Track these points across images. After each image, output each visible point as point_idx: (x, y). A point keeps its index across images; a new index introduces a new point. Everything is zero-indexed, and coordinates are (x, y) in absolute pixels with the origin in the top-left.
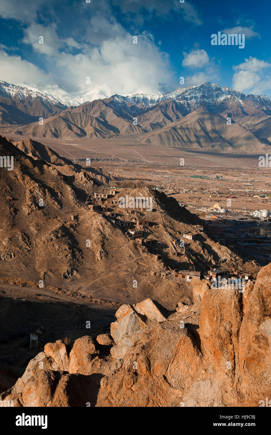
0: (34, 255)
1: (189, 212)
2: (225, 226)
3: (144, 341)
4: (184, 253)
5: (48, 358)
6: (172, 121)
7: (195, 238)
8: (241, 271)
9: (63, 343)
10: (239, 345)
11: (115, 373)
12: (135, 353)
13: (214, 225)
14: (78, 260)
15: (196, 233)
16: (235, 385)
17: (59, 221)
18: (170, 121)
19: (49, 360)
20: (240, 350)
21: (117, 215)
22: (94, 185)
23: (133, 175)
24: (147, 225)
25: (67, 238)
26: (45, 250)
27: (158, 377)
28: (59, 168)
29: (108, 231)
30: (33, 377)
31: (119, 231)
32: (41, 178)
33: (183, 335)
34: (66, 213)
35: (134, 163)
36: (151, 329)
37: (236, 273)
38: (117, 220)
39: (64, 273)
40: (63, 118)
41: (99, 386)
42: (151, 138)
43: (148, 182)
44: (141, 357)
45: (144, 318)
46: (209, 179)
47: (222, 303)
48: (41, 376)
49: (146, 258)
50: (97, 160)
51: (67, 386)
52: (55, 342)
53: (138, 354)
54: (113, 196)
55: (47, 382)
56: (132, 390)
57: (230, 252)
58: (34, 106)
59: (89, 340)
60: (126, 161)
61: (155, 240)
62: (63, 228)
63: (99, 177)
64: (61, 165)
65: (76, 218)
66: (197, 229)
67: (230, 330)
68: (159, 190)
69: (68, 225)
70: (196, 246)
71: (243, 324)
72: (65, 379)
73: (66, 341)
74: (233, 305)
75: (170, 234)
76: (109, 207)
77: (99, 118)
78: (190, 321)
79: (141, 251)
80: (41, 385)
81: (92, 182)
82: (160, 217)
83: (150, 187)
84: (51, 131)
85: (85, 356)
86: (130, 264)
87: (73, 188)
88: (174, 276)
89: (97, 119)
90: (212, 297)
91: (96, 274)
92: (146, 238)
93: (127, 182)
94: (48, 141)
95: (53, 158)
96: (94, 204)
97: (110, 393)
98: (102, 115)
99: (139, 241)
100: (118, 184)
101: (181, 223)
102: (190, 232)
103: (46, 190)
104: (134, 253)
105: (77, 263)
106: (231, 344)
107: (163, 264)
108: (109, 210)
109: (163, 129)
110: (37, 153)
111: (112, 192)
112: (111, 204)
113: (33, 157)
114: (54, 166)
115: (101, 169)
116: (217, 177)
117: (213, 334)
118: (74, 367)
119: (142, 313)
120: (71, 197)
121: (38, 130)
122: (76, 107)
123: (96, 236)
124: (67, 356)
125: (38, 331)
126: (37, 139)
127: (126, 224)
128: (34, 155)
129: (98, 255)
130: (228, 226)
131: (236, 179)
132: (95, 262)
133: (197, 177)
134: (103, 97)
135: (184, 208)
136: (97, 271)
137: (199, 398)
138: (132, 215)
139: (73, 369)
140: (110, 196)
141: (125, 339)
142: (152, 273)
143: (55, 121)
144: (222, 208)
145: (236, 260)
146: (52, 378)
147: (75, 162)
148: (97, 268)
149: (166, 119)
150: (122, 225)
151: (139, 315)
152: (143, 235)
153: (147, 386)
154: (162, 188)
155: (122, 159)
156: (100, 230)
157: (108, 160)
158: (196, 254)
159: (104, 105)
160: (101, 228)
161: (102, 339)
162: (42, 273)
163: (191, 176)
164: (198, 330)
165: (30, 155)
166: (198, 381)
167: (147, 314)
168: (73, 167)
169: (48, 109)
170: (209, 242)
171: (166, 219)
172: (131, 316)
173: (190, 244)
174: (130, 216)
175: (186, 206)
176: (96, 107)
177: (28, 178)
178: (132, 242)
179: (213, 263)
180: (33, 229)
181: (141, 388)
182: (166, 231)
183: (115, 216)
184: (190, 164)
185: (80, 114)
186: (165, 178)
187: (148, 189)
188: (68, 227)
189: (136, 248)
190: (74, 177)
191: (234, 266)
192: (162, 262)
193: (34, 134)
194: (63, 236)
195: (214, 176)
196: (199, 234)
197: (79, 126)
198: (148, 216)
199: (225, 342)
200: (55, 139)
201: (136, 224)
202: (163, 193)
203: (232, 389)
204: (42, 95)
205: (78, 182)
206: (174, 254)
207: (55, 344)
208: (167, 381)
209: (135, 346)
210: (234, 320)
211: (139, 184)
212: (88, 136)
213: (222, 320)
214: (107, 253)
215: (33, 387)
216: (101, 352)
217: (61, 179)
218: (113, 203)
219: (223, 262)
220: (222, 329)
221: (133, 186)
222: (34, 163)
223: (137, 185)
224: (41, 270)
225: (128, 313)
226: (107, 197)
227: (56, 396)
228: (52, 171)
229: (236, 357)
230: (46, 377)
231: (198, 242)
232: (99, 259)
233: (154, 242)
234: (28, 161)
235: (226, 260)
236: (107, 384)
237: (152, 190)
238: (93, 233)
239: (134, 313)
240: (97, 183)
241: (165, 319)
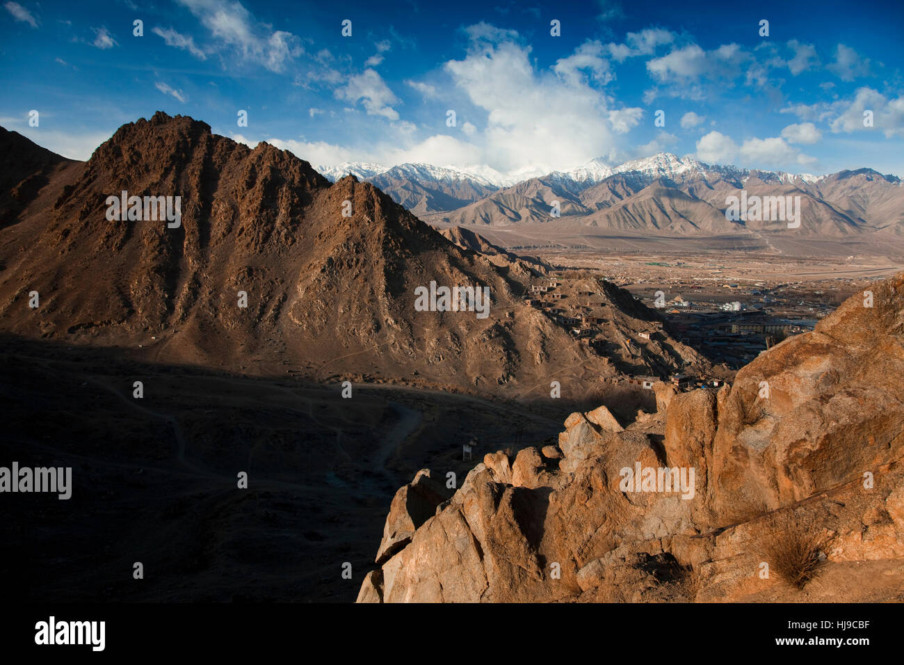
0: (464, 357)
1: (645, 306)
2: (689, 322)
3: (599, 454)
4: (639, 354)
5: (489, 470)
6: (622, 199)
7: (653, 337)
8: (709, 376)
9: (505, 454)
10: (712, 457)
11: (565, 487)
12: (589, 466)
13: (676, 321)
14: (515, 364)
15: (654, 332)
16: (706, 503)
17: (492, 319)
18: (619, 200)
19: (490, 471)
20: (715, 463)
21: (559, 311)
22: (531, 276)
23: (578, 263)
24: (595, 323)
25: (501, 338)
26: (477, 352)
27: (616, 493)
28: (491, 258)
29: (548, 329)
30: (472, 489)
31: (562, 330)
32: (471, 270)
33: (645, 447)
34: (500, 309)
35: (578, 250)
36: (607, 440)
37: (703, 378)
38: (559, 317)
39: (499, 379)
40: (494, 201)
41: (548, 502)
42: (597, 219)
43: (594, 271)
44: (596, 471)
45: (598, 428)
46: (668, 266)
47: (693, 410)
48: (483, 487)
49: (594, 360)
50: (534, 247)
51: (512, 500)
52: (495, 452)
53: (592, 468)
54: (554, 289)
55: (490, 494)
56: (586, 506)
57: (695, 353)
58: (462, 190)
59: (534, 452)
60: (569, 247)
61: (605, 340)
62: (497, 327)
63: (537, 267)
64: (493, 254)
65: (512, 315)
66: (656, 326)
67: (702, 441)
68: (608, 281)
69: (502, 323)
70: (654, 347)
71: (718, 433)
72: (509, 492)
73: (507, 452)
74: (706, 412)
75: (623, 333)
76: (549, 301)
77: (536, 199)
78: (653, 432)
79: (588, 353)
80: (483, 496)
81: (529, 273)
82: (610, 312)
83: (597, 277)
84: (481, 216)
85: (530, 469)
86: (575, 368)
87: (508, 280)
88: (628, 383)
89: (533, 200)
90: (681, 403)
91: (536, 380)
92: (594, 338)
93: (571, 272)
94: (478, 228)
95: (484, 247)
96: (531, 298)
97: (561, 509)
98: (539, 195)
99: (586, 341)
100: (560, 274)
101: (636, 320)
102: (646, 330)
103: (477, 283)
104: (580, 355)
105: (513, 366)
106: (703, 456)
107: (614, 368)
108: (550, 305)
109: (611, 209)
110: (466, 242)
111: (553, 285)
112: (551, 299)
113: (461, 246)
114: (485, 256)
115: (539, 258)
116: (679, 264)
117: (682, 445)
118: (518, 481)
119: (596, 422)
120: (505, 291)
121: (467, 216)
122: (509, 188)
123: (534, 335)
124: (509, 468)
125: (472, 443)
126: (465, 226)
127: (570, 322)
128: (463, 244)
129: (537, 358)
130: (693, 322)
131: (701, 265)
132: (534, 366)
133: (654, 264)
134: (539, 176)
135: (639, 301)
136: (537, 376)
137: (664, 516)
138: (577, 311)
139: (517, 482)
140: (550, 289)
141: (576, 451)
142: (602, 379)
143: (485, 205)
144: (684, 301)
145: (703, 363)
146: (496, 490)
147: (509, 250)
148: (537, 373)
149: (614, 197)
150: (565, 322)
151: (592, 424)
152: (591, 334)
153: (603, 503)
154: (611, 279)
155: (563, 245)
156: (539, 329)
157: (547, 247)
158: (654, 356)
159: (541, 184)
160: (540, 326)
161: (549, 452)
162: (474, 378)
163: (647, 264)
164: (663, 441)
165: (458, 244)
166: (662, 498)
167: (601, 424)
168: (507, 256)
169: (478, 191)
170: (669, 341)
171: (617, 315)
172: (583, 425)
173: (647, 344)
174: (574, 312)
175: (641, 299)
176: (532, 187)
177: (456, 271)
178: (577, 342)
179: (675, 365)
180: (463, 328)
181: (596, 504)
182: (618, 329)
183: (556, 312)
184: (645, 249)
185: (514, 195)
186: (615, 266)
187: (595, 280)
188: (503, 325)
189: (583, 350)
190: (508, 267)
191: (700, 370)
192: (614, 365)
193: (462, 221)
194: (496, 336)
195: (675, 263)
196: (657, 332)
197: (513, 209)
198: (596, 311)
199: (696, 455)
200: (486, 225)
201: (582, 321)
202: (613, 285)
203: (703, 506)
204: (470, 176)
205: (513, 273)
206: (628, 357)
207: (496, 455)
208: (627, 497)
209: (588, 459)
210: (707, 430)
211: (584, 275)
212: (523, 220)
213: (692, 429)
214: (548, 356)
215: (475, 499)
216: (548, 465)
217: (493, 270)
218: (554, 297)
219: (687, 365)
220: (692, 439)
221: (577, 276)
222: (463, 253)
223: (582, 276)
224: (472, 375)
225: (579, 422)
226: (546, 290)
227: (500, 510)
228: (483, 261)
229: (709, 472)
230: (489, 488)
231: (656, 342)
232: (539, 362)
233: (603, 343)
234: (456, 251)
235: (690, 363)
236: (556, 500)
237: (600, 281)
238: (531, 333)
239: (586, 423)
240: (535, 274)
241: (623, 430)
